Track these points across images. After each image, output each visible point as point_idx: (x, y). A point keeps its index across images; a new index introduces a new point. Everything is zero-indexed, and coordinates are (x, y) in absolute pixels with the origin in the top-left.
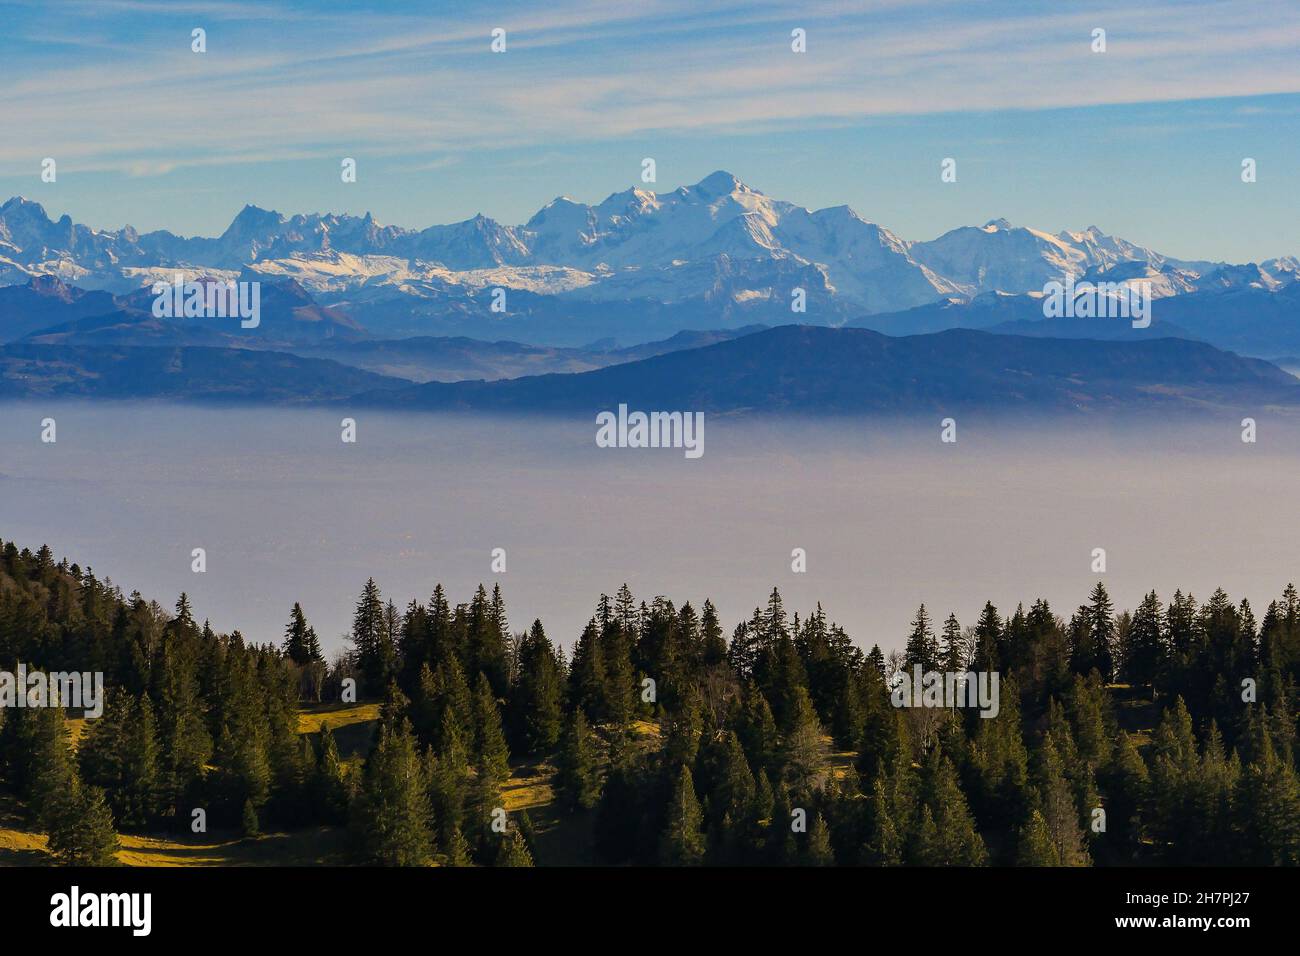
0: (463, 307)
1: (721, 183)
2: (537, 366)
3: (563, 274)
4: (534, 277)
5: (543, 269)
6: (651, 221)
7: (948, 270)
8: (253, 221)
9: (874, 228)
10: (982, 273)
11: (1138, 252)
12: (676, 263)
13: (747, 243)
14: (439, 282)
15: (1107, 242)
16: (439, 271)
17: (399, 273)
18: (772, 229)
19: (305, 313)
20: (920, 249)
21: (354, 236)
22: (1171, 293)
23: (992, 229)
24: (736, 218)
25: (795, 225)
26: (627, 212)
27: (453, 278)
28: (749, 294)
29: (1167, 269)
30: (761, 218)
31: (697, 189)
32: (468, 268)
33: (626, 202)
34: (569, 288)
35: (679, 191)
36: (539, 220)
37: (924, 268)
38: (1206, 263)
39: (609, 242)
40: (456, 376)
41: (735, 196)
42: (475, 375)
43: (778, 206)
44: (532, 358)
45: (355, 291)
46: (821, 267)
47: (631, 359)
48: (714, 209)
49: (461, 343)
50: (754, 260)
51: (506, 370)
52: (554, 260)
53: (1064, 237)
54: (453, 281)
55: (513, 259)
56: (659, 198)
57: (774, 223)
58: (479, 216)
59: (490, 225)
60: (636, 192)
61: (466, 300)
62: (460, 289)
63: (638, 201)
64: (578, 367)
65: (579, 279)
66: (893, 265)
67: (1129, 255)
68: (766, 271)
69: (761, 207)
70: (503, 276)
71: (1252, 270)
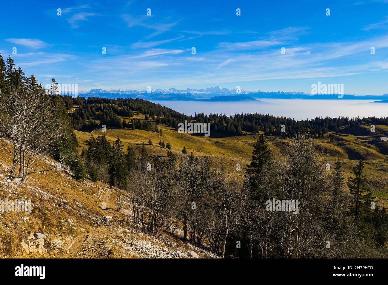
2: (206, 98)
6: (214, 89)
7: (233, 92)
8: (188, 89)
9: (228, 89)
11: (245, 91)
12: (215, 92)
15: (243, 90)
16: (200, 92)
17: (197, 92)
19: (191, 95)
20: (231, 91)
21: (194, 90)
22: (248, 93)
24: (219, 89)
25: (223, 89)
28: (220, 94)
31: (217, 87)
32: (202, 92)
33: (212, 88)
35: (215, 87)
36: (206, 89)
38: (250, 92)
39: (211, 90)
41: (219, 87)
42: (202, 99)
45: (195, 93)
46: (225, 92)
49: (201, 97)
51: (204, 99)
52: (207, 92)
55: (205, 91)
59: (203, 89)
62: (201, 94)
64: (209, 98)
65: (209, 93)
66: (230, 92)
68: (221, 92)
69: (221, 88)
70: (204, 93)
71: (253, 92)
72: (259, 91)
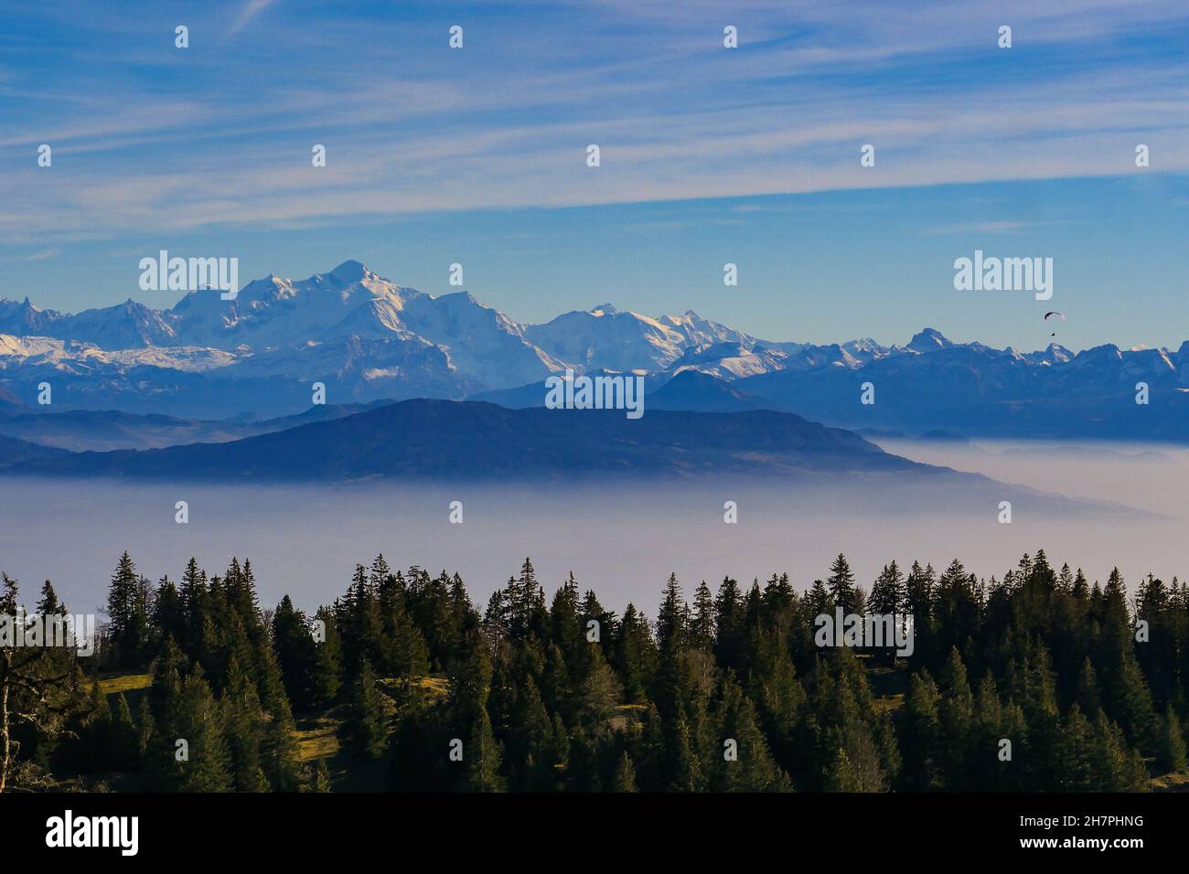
0: (115, 384)
1: (352, 271)
2: (183, 437)
3: (207, 354)
4: (180, 357)
5: (188, 349)
6: (289, 306)
7: (559, 351)
9: (491, 313)
10: (590, 354)
11: (731, 334)
12: (311, 344)
13: (376, 326)
14: (92, 361)
15: (703, 326)
16: (93, 352)
17: (54, 352)
18: (399, 313)
20: (534, 331)
21: (14, 318)
22: (761, 371)
23: (599, 313)
24: (366, 304)
25: (419, 309)
26: (266, 297)
27: (105, 357)
28: (378, 373)
29: (759, 349)
30: (388, 302)
31: (331, 277)
32: (119, 348)
33: (264, 288)
34: (212, 367)
35: (313, 279)
36: (184, 304)
37: (537, 349)
38: (793, 344)
39: (249, 325)
40: (110, 446)
41: (365, 283)
42: (126, 445)
43: (404, 293)
44: (180, 430)
46: (444, 348)
47: (271, 430)
48: (346, 295)
49: (114, 416)
50: (381, 341)
51: (157, 440)
52: (198, 340)
53: (665, 320)
54: (106, 361)
55: (161, 340)
56: (295, 285)
57: (400, 308)
58: (129, 301)
59: (140, 308)
60: (275, 280)
61: (117, 377)
62: (112, 367)
63: (275, 287)
64: (222, 437)
65: (222, 358)
66: (509, 346)
67: (723, 337)
68: (394, 351)
69: (387, 294)
70: (152, 356)
71: (835, 351)
72: (926, 337)
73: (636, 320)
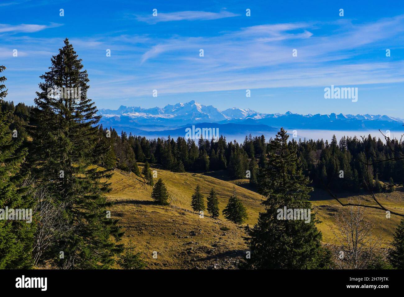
0: (154, 120)
1: (193, 102)
2: (166, 129)
3: (169, 115)
4: (165, 116)
5: (166, 115)
6: (182, 108)
7: (227, 115)
8: (122, 108)
9: (216, 109)
10: (232, 115)
11: (256, 112)
12: (187, 114)
13: (197, 111)
14: (151, 117)
15: (251, 111)
16: (151, 115)
17: (144, 115)
18: (201, 109)
19: (131, 121)
20: (223, 112)
21: (138, 110)
22: (261, 118)
23: (234, 109)
24: (195, 107)
25: (204, 108)
26: (179, 106)
27: (153, 116)
28: (198, 119)
29: (260, 115)
30: (199, 107)
31: (190, 103)
32: (155, 115)
33: (178, 105)
34: (170, 118)
35: (187, 103)
36: (165, 107)
37: (224, 115)
38: (266, 114)
39: (176, 111)
40: (153, 130)
41: (195, 104)
43: (201, 105)
44: (166, 128)
45: (138, 118)
46: (208, 115)
47: (181, 128)
48: (192, 106)
50: (198, 114)
52: (168, 113)
53: (244, 110)
54: (153, 117)
55: (162, 113)
56: (184, 104)
57: (201, 108)
58: (157, 107)
59: (158, 108)
60: (180, 103)
61: (155, 119)
62: (154, 118)
63: (180, 105)
65: (172, 116)
66: (219, 114)
67: (254, 113)
68: (200, 115)
69: (199, 105)
70: (160, 116)
71: (273, 115)
72: (288, 113)
73: (240, 110)
